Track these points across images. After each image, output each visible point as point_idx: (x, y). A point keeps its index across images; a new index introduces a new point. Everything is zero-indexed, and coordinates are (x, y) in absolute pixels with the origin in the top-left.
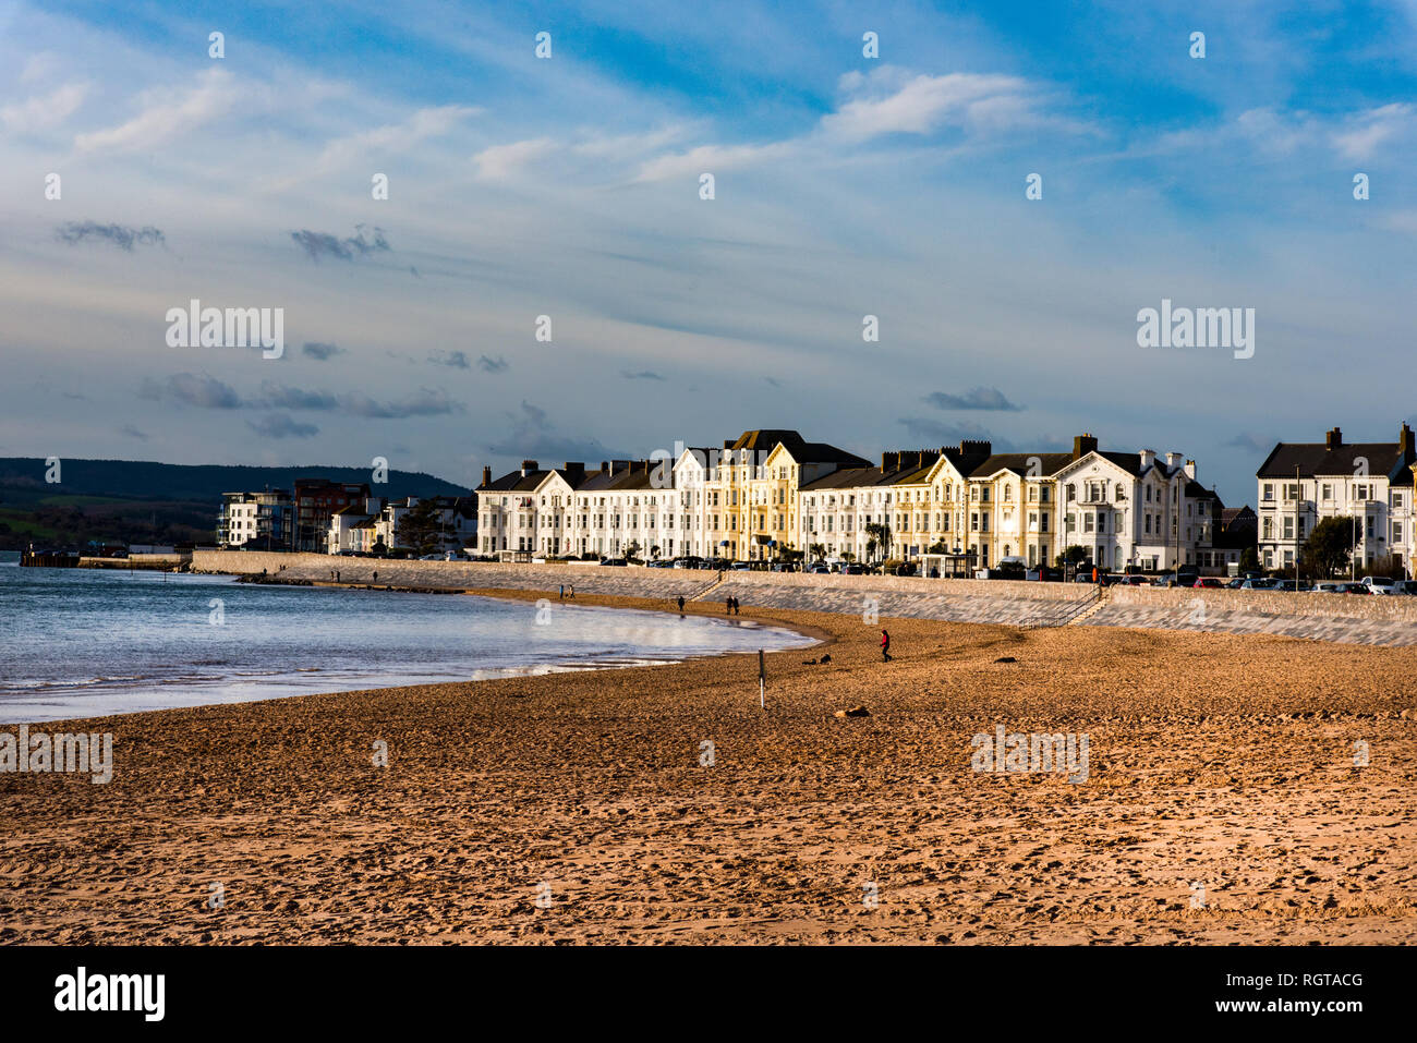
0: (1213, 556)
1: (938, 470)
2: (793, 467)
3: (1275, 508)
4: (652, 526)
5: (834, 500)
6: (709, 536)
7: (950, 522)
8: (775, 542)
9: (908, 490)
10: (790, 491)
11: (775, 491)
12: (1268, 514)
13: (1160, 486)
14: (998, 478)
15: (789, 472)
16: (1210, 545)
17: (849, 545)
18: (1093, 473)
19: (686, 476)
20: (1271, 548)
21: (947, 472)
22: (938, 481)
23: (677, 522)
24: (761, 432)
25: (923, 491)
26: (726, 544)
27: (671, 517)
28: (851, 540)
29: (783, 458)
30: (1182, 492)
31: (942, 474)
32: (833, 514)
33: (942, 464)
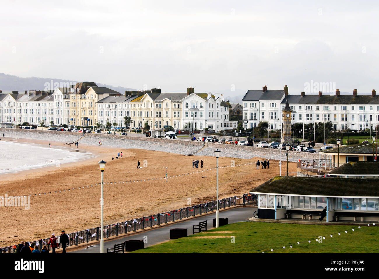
0: (229, 124)
1: (145, 98)
2: (95, 95)
3: (247, 110)
4: (45, 113)
5: (110, 106)
6: (66, 117)
7: (149, 114)
8: (89, 119)
9: (135, 104)
10: (94, 103)
11: (89, 103)
12: (246, 112)
13: (213, 103)
14: (164, 101)
15: (94, 97)
16: (228, 120)
17: (115, 120)
18: (193, 99)
19: (57, 97)
20: (246, 122)
21: (148, 98)
22: (145, 101)
23: (54, 112)
24: (83, 83)
25: (140, 104)
26: (72, 120)
27: (52, 110)
28: (116, 119)
29: (91, 92)
30: (220, 104)
31: (146, 99)
32: (110, 111)
33: (146, 96)
